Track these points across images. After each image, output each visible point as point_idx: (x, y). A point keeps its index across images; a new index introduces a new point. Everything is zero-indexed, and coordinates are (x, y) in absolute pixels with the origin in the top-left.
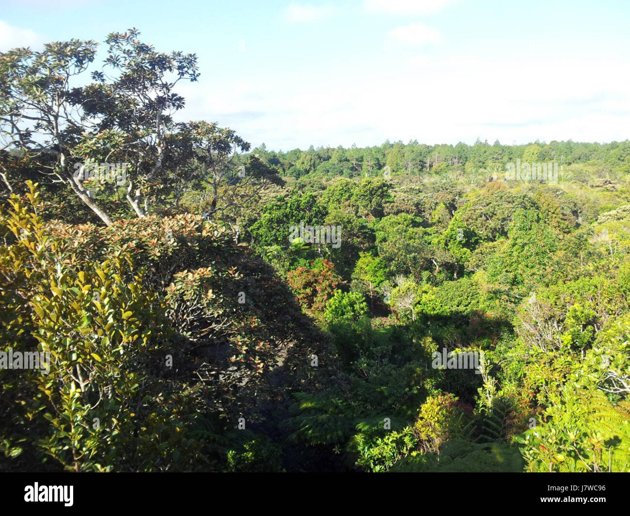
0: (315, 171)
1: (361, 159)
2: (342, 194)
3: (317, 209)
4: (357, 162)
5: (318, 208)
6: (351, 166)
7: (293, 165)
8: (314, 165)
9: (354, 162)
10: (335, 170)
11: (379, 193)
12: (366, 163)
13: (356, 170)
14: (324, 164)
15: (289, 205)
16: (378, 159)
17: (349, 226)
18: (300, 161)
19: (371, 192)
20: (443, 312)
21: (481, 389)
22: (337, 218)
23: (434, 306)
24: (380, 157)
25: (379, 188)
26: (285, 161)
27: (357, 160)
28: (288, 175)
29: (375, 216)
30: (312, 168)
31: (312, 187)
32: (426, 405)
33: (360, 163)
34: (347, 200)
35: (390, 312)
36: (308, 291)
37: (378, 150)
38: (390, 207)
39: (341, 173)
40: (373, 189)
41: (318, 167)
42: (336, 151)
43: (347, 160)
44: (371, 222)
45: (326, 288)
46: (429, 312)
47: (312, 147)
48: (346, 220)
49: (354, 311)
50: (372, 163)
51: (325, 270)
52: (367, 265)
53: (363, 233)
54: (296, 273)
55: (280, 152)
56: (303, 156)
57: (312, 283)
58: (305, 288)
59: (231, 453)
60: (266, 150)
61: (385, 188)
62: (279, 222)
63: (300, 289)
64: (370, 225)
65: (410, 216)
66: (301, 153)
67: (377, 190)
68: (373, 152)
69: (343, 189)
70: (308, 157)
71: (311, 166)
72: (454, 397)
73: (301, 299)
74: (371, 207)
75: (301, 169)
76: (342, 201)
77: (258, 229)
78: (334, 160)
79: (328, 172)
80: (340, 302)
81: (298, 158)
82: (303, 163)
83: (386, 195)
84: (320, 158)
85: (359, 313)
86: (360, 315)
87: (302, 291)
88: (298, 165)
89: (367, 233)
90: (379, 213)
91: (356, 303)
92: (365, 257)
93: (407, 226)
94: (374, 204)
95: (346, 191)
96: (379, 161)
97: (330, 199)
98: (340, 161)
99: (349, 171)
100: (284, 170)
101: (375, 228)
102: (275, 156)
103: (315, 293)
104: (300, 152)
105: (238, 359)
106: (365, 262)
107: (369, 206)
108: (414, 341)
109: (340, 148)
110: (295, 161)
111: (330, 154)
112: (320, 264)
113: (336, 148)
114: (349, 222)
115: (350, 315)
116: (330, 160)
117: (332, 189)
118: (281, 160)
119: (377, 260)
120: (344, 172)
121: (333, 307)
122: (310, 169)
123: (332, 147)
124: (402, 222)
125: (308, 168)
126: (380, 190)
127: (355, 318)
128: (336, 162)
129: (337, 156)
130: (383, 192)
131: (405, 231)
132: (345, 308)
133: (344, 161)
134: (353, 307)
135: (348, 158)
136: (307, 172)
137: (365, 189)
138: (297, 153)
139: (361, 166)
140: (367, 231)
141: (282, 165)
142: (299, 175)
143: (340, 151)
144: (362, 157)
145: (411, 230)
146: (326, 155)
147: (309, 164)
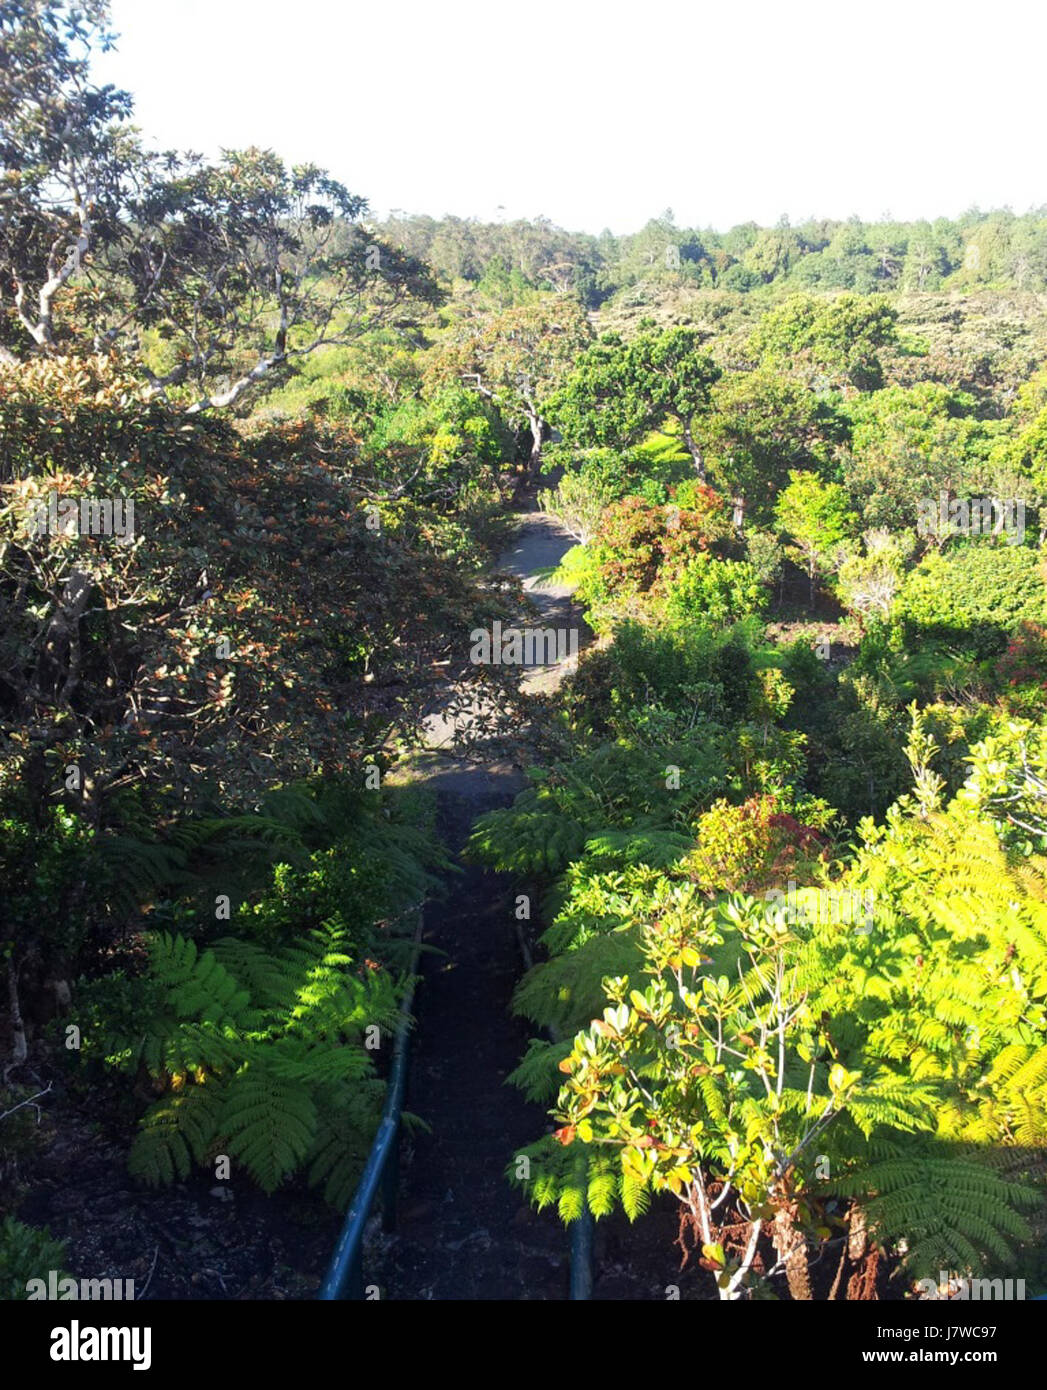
0: (786, 276)
1: (901, 250)
2: (794, 332)
3: (690, 365)
4: (891, 257)
5: (695, 362)
6: (874, 265)
7: (736, 262)
8: (786, 263)
9: (884, 256)
10: (836, 274)
11: (868, 331)
12: (915, 259)
13: (888, 274)
14: (809, 258)
15: (627, 354)
16: (942, 250)
17: (787, 409)
18: (752, 252)
19: (849, 328)
20: (953, 620)
21: (907, 796)
22: (758, 389)
23: (935, 606)
24: (949, 243)
25: (870, 319)
26: (718, 251)
27: (891, 250)
28: (723, 285)
29: (861, 387)
30: (781, 269)
31: (746, 313)
32: (709, 816)
33: (898, 258)
34: (804, 346)
35: (845, 613)
36: (644, 552)
37: (947, 228)
38: (906, 367)
39: (850, 281)
40: (855, 321)
41: (796, 267)
42: (842, 229)
43: (867, 251)
44: (850, 402)
45: (683, 550)
46: (920, 620)
47: (784, 217)
48: (780, 394)
49: (729, 602)
50: (929, 258)
51: (701, 508)
52: (805, 503)
53: (821, 427)
54: (619, 510)
55: (709, 231)
56: (762, 237)
57: (653, 536)
58: (635, 544)
59: (281, 869)
60: (674, 223)
61: (886, 320)
62: (601, 392)
63: (625, 548)
64: (843, 409)
65: (943, 390)
66: (759, 233)
67: (866, 324)
68: (934, 233)
69: (798, 319)
70: (773, 243)
71: (778, 263)
72: (827, 808)
73: (629, 569)
74: (847, 365)
75: (755, 272)
76: (795, 347)
77: (559, 407)
78: (835, 251)
79: (818, 278)
80: (701, 580)
81: (750, 245)
82: (759, 257)
83: (888, 337)
84: (802, 244)
85: (741, 608)
86: (744, 612)
87: (629, 552)
88: (749, 264)
89: (831, 426)
90: (869, 380)
91: (734, 586)
92: (802, 482)
93: (936, 413)
94: (854, 356)
95: (804, 325)
96: (945, 255)
97: (765, 344)
98: (851, 253)
99: (870, 279)
100: (714, 274)
101: (853, 417)
102: (694, 239)
103: (657, 558)
104: (756, 229)
105: (173, 673)
106: (802, 496)
107: (842, 361)
108: (841, 679)
109: (856, 222)
110: (742, 252)
111: (828, 236)
112: (690, 495)
113: (844, 220)
114: (789, 399)
115: (718, 610)
116: (825, 250)
117: (773, 320)
118: (709, 249)
119: (832, 489)
120: (857, 279)
121: (682, 591)
122: (776, 271)
123: (834, 219)
124: (920, 404)
125: (770, 268)
126: (873, 324)
127: (731, 617)
128: (841, 253)
129: (842, 240)
130: (879, 329)
131: (926, 426)
132: (710, 596)
133: (860, 252)
134: (729, 595)
135: (870, 246)
136: (768, 278)
137: (835, 321)
138: (747, 233)
139: (899, 266)
140: (831, 421)
141: (710, 261)
142: (748, 284)
143: (854, 229)
144: (904, 246)
145: (941, 422)
146: (820, 236)
147: (774, 259)
